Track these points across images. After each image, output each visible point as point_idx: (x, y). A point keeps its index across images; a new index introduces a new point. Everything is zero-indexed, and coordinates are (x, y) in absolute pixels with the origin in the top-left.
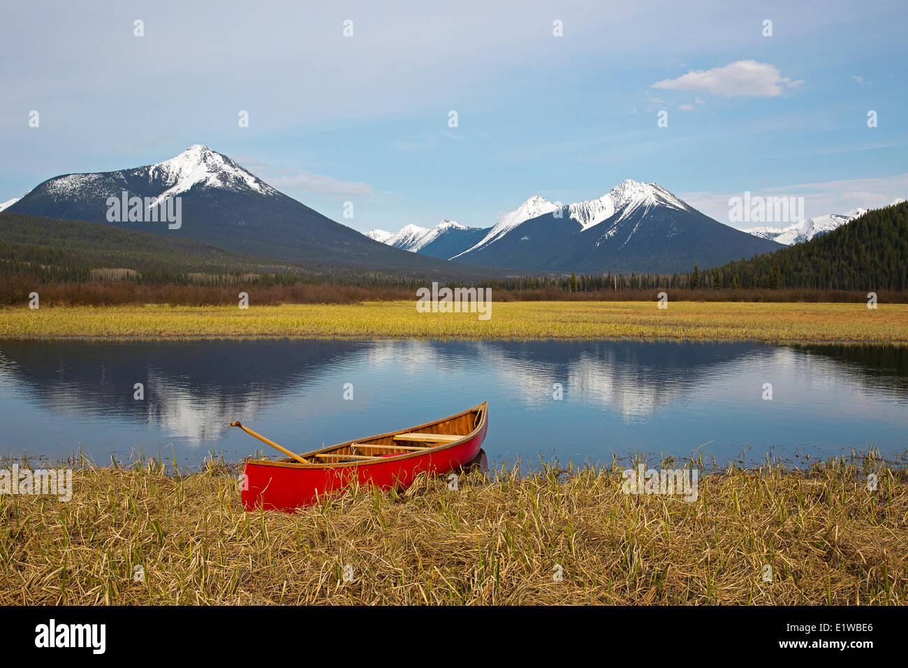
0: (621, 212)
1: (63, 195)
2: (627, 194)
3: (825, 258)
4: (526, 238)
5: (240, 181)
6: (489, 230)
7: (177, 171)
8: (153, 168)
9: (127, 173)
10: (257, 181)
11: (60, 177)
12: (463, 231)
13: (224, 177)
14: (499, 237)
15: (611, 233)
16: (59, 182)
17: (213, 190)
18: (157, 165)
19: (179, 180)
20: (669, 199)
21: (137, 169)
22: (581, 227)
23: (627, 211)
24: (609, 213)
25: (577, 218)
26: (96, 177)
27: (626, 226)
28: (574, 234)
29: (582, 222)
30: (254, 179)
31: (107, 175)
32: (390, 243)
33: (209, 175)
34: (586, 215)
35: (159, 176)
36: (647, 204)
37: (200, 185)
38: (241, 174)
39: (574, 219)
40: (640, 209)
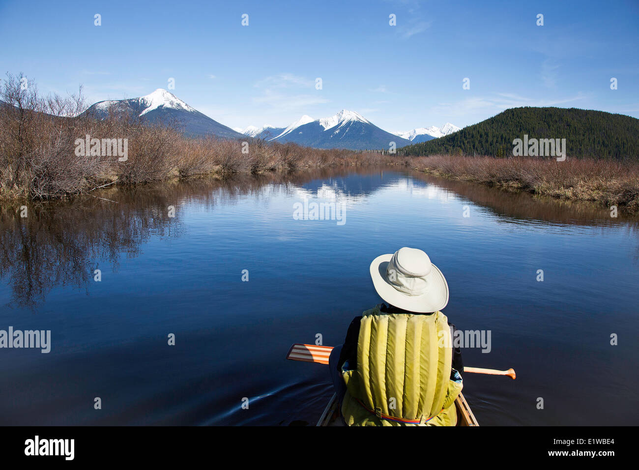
0: (341, 123)
1: (102, 110)
2: (343, 116)
3: (450, 146)
4: (301, 133)
5: (179, 105)
6: (285, 129)
7: (151, 100)
8: (140, 99)
9: (130, 101)
10: (186, 105)
11: (101, 102)
12: (274, 129)
13: (172, 103)
14: (290, 132)
15: (337, 132)
16: (101, 104)
17: (167, 109)
18: (142, 97)
19: (152, 104)
20: (361, 118)
21: (134, 99)
22: (324, 129)
23: (344, 123)
24: (336, 124)
25: (323, 126)
26: (116, 102)
27: (343, 129)
28: (321, 131)
29: (325, 127)
30: (185, 104)
31: (121, 101)
32: (243, 133)
33: (165, 102)
34: (327, 123)
35: (143, 102)
36: (352, 120)
37: (162, 106)
38: (179, 102)
39: (322, 126)
40: (349, 122)
